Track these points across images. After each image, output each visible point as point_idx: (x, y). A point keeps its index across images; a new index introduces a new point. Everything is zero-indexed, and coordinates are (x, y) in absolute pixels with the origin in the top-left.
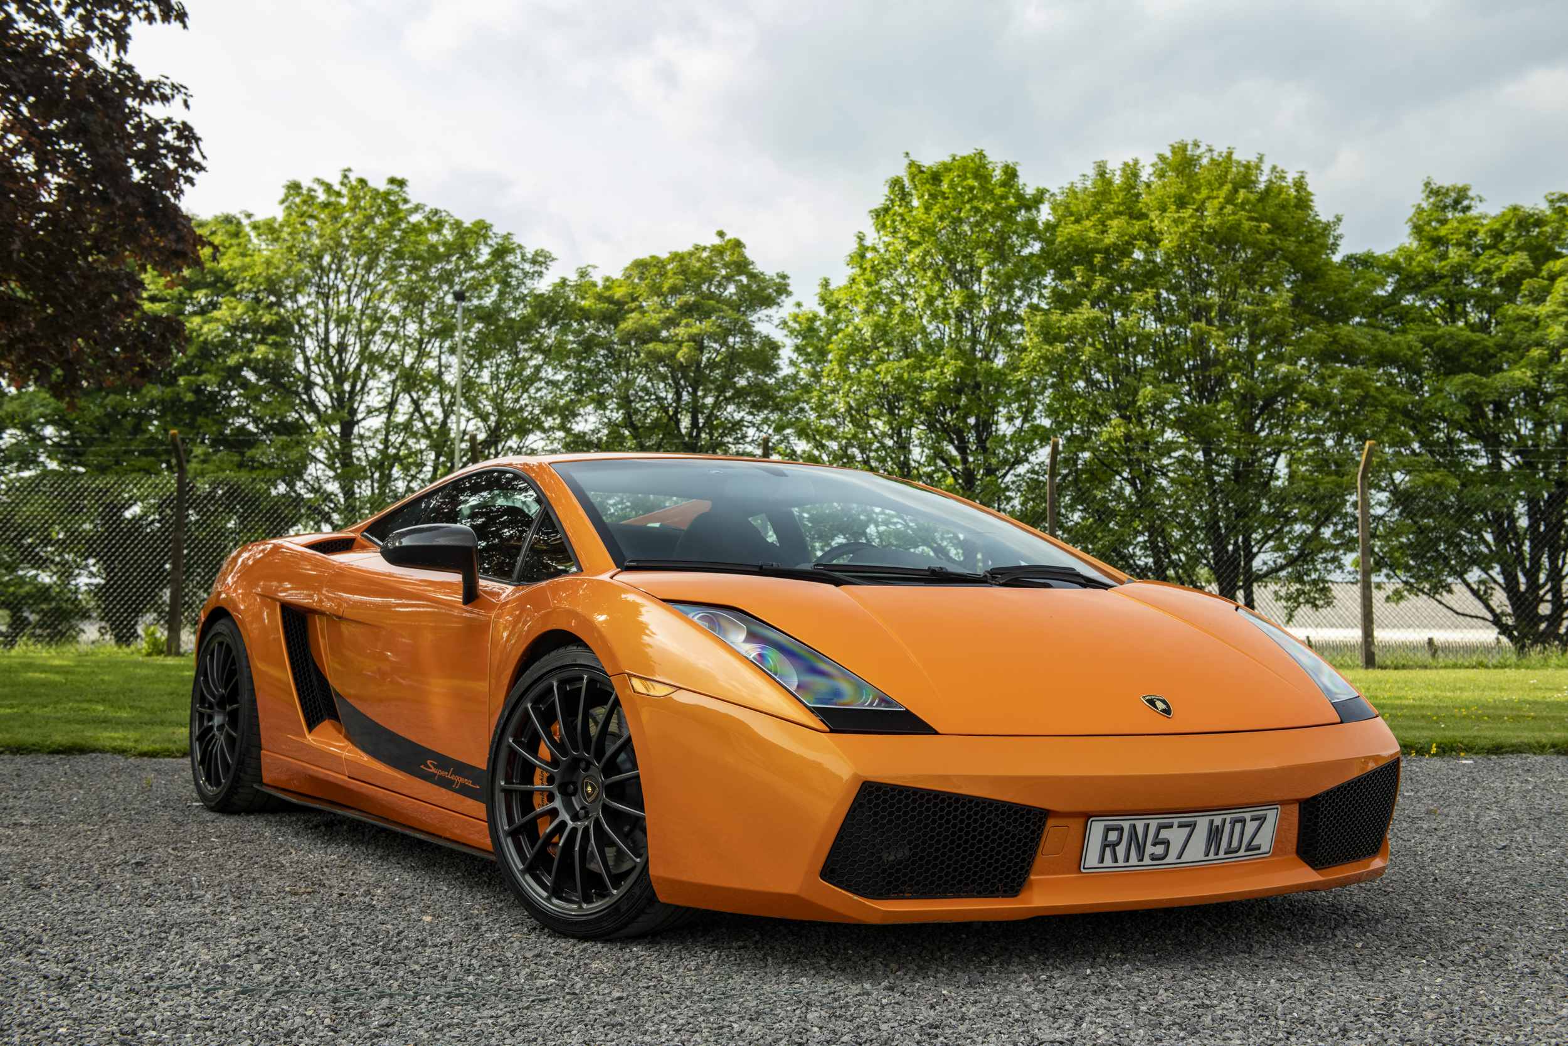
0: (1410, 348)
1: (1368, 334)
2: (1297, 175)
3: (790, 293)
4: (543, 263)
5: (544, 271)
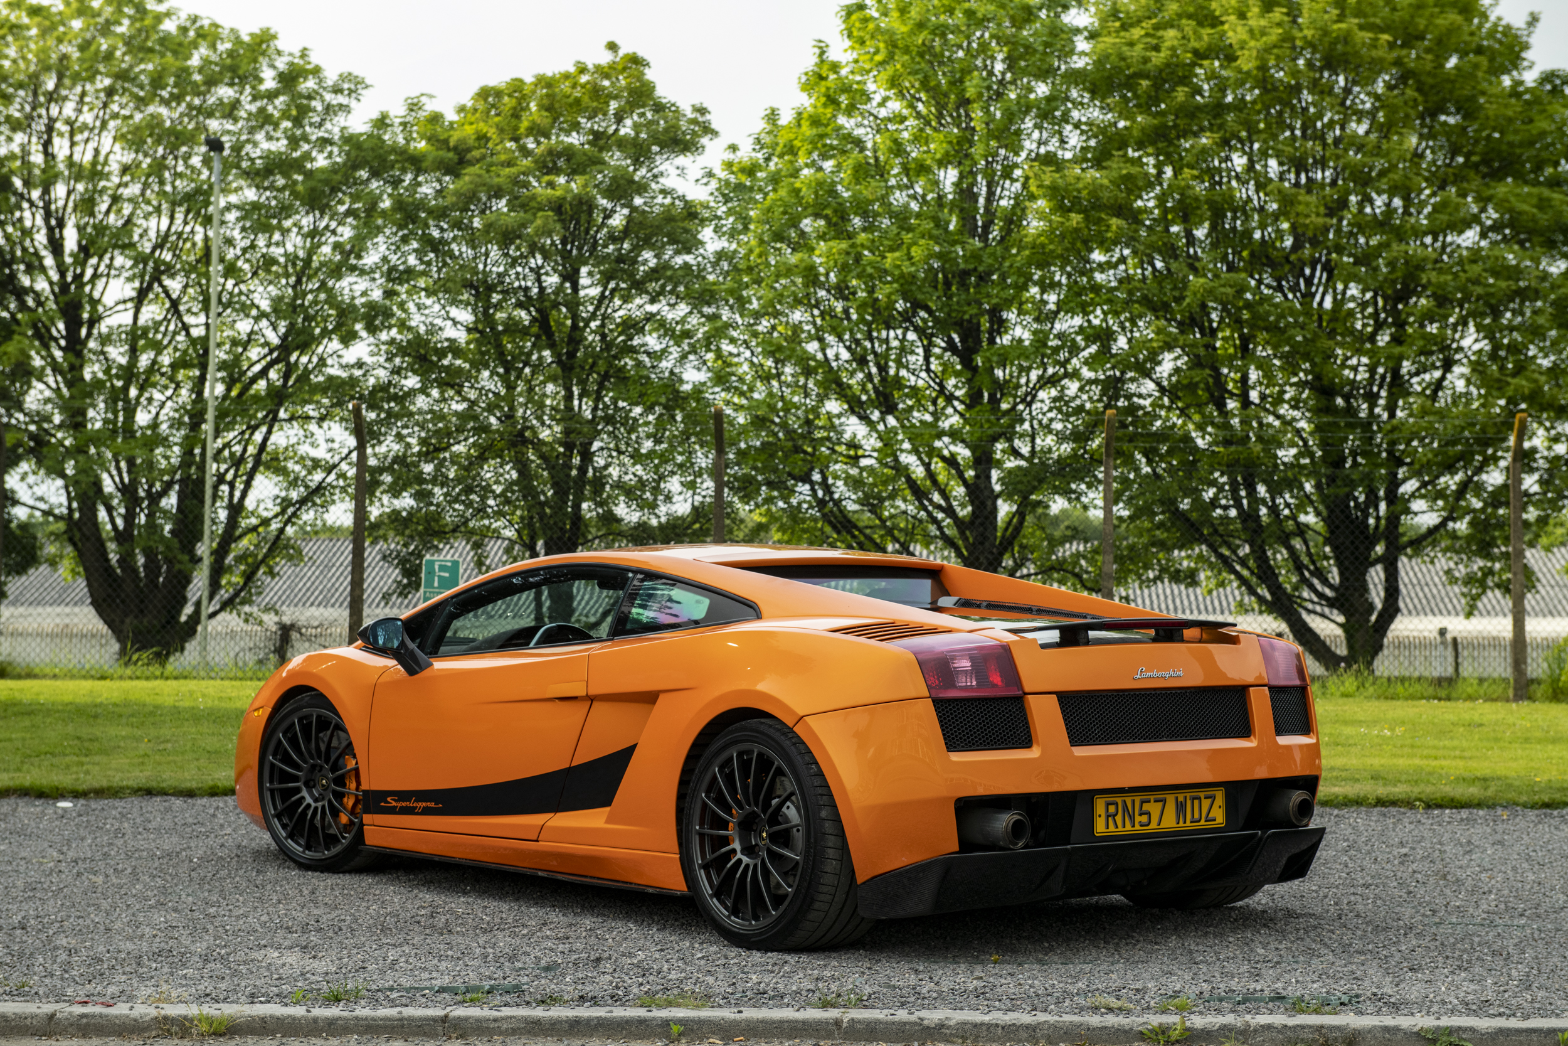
1: (1529, 194)
3: (715, 133)
4: (351, 91)
5: (353, 104)
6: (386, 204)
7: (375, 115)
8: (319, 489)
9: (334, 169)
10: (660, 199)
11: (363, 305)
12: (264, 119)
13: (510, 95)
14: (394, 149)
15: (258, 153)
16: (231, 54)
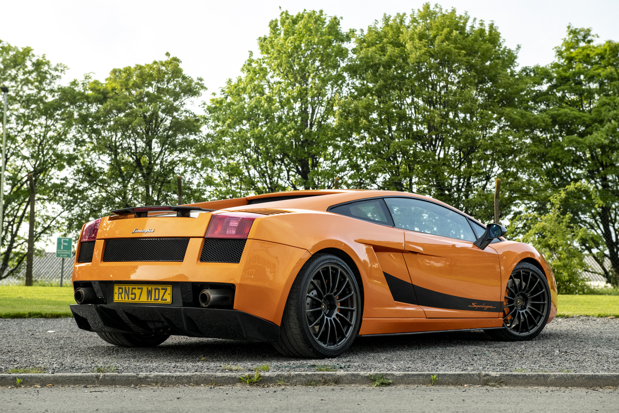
0: (544, 121)
2: (490, 23)
3: (206, 88)
4: (62, 71)
5: (62, 75)
6: (76, 115)
7: (72, 80)
8: (49, 227)
9: (56, 101)
10: (184, 114)
11: (67, 155)
12: (27, 82)
13: (124, 72)
14: (80, 94)
15: (25, 94)
16: (14, 56)
